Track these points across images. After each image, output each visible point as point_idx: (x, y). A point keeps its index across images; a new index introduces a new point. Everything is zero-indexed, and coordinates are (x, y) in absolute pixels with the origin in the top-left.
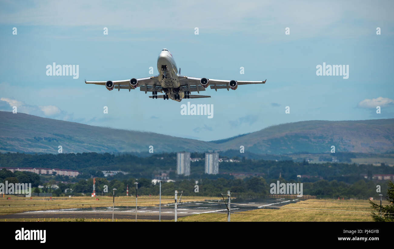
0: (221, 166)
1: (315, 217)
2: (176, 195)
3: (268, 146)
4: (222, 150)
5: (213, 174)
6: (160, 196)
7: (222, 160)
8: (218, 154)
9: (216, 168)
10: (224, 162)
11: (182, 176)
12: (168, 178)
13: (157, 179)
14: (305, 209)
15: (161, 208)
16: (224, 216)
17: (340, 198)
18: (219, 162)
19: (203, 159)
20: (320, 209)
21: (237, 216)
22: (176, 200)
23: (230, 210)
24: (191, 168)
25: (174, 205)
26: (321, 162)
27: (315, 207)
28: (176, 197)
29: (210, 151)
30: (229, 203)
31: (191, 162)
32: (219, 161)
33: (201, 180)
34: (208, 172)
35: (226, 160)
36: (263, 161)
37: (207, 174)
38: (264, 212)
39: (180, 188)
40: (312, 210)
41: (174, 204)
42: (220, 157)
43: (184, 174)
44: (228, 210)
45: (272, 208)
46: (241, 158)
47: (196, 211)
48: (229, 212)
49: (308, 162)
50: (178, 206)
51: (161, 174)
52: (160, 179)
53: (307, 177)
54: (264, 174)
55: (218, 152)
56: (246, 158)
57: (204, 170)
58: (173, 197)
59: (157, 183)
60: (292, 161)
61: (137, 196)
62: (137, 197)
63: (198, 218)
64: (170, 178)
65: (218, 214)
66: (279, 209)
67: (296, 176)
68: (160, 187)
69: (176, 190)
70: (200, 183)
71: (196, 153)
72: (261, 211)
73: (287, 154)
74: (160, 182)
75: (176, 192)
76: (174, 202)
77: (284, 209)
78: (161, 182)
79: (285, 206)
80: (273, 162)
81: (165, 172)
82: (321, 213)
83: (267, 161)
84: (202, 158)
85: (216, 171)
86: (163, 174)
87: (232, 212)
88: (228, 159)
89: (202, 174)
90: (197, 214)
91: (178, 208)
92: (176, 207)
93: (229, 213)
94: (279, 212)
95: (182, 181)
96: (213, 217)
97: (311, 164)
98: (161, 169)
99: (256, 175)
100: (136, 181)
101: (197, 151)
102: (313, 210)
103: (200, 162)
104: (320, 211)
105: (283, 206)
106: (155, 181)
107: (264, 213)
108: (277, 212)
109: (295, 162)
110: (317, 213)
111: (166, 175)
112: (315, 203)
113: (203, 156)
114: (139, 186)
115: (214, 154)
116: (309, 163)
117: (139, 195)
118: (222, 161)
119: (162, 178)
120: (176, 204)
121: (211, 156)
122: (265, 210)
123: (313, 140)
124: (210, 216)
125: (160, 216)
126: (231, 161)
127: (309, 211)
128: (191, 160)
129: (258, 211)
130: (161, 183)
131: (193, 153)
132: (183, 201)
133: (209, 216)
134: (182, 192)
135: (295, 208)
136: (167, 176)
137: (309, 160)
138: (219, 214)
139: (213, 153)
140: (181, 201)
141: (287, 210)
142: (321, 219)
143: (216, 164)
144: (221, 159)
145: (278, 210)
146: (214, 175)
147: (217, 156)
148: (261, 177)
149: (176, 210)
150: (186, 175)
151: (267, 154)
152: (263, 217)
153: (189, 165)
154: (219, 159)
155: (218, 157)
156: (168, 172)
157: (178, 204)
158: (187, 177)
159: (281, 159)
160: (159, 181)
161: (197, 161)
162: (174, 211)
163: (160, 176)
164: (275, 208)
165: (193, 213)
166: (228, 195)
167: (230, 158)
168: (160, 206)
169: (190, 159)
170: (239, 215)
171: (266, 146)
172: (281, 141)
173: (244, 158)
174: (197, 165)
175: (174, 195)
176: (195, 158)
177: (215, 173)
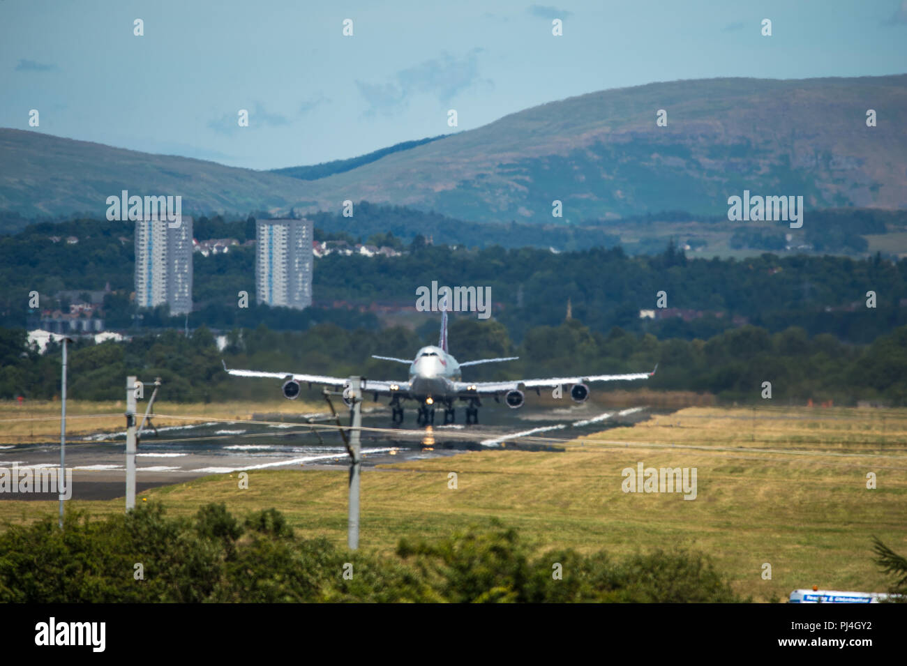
0: (325, 273)
1: (710, 481)
2: (132, 396)
3: (521, 188)
4: (325, 210)
5: (290, 306)
7: (328, 247)
8: (311, 223)
9: (303, 282)
10: (334, 254)
11: (156, 317)
12: (98, 324)
13: (52, 326)
14: (670, 450)
15: (67, 452)
16: (335, 480)
17: (817, 401)
18: (315, 258)
19: (245, 245)
20: (734, 445)
21: (390, 480)
22: (130, 418)
23: (357, 457)
24: (196, 285)
25: (124, 438)
26: (741, 255)
27: (710, 441)
28: (131, 406)
29: (274, 211)
30: (357, 425)
32: (315, 252)
33: (241, 335)
34: (271, 296)
35: (344, 247)
36: (498, 251)
37: (264, 305)
38: (500, 464)
39: (148, 369)
41: (121, 434)
42: (318, 237)
43: (166, 307)
44: (352, 454)
45: (535, 448)
46: (407, 241)
47: (215, 460)
48: (354, 463)
49: (683, 253)
50: (138, 440)
51: (66, 310)
52: (65, 328)
53: (680, 315)
55: (309, 217)
56: (427, 241)
57: (251, 288)
58: (118, 404)
59: (52, 347)
60: (618, 252)
63: (225, 491)
64: (108, 327)
65: (307, 472)
66: (563, 450)
67: (638, 313)
68: (65, 361)
69: (132, 375)
70: (237, 345)
71: (219, 218)
72: (488, 460)
73: (598, 223)
74: (62, 341)
75: (134, 383)
76: (124, 423)
77: (585, 451)
78: (69, 341)
79: (590, 436)
80: (544, 256)
81: (85, 299)
82: (737, 464)
83: (515, 253)
84: (241, 242)
85: (303, 297)
86: (76, 307)
87: (368, 462)
88: (352, 244)
90: (220, 475)
91: (140, 448)
92: (131, 445)
93: (357, 467)
94: (564, 463)
95: (159, 335)
96: (286, 485)
97: (696, 261)
98: (69, 286)
101: (220, 211)
102: (704, 453)
103: (235, 254)
104: (736, 456)
105: (581, 440)
106: (40, 338)
107: (502, 469)
108: (554, 463)
109: (631, 257)
110: (722, 465)
111: (87, 308)
112: (711, 424)
113: (248, 230)
115: (294, 222)
116: (690, 256)
118: (327, 252)
119: (73, 325)
120: (131, 435)
121: (279, 230)
122: (505, 456)
123: (706, 162)
124: (276, 479)
126: (364, 251)
127: (686, 455)
128: (198, 248)
129: (478, 460)
130: (68, 347)
131: (203, 220)
132: (159, 419)
133: (273, 480)
134: (157, 383)
135: (630, 443)
136: (95, 315)
137: (689, 243)
138: (313, 475)
139: (291, 218)
140: (154, 422)
141: (597, 455)
142: (735, 490)
143: (301, 267)
144: (324, 245)
145: (562, 454)
146: (294, 311)
147: (305, 231)
149: (130, 459)
150: (174, 313)
151: (514, 224)
152: (498, 484)
153: (187, 268)
154: (314, 247)
155: (312, 237)
156: (98, 296)
157: (141, 432)
158: (179, 321)
159: (572, 246)
160: (58, 338)
161: (221, 256)
162: (124, 463)
163: (65, 317)
164: (546, 449)
165: (204, 470)
166: (352, 393)
167: (361, 242)
168: (63, 441)
169: (194, 242)
170: (398, 475)
171: (513, 190)
172: (576, 168)
173: (419, 239)
174: (221, 271)
175: (123, 398)
176: (211, 241)
177: (299, 301)
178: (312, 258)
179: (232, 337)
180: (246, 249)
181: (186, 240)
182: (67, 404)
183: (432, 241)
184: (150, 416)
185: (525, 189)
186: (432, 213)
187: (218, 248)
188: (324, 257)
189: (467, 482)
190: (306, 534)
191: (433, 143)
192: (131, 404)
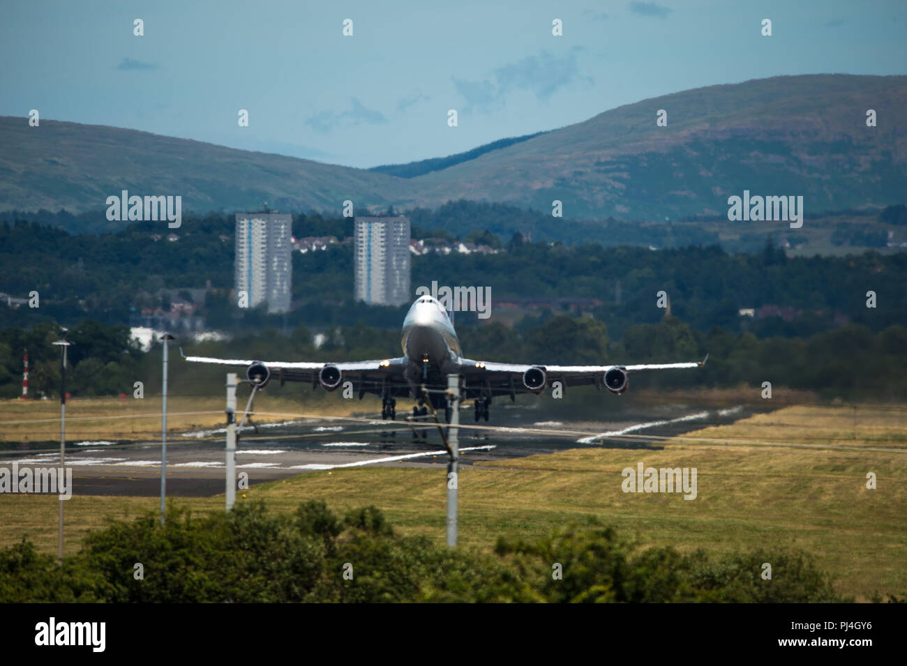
0: (422, 270)
1: (810, 479)
2: (231, 392)
3: (617, 185)
4: (422, 206)
5: (388, 304)
6: (165, 398)
7: (426, 244)
8: (408, 223)
9: (400, 279)
10: (432, 254)
12: (199, 323)
13: (154, 325)
14: (770, 448)
15: (169, 449)
16: (434, 477)
18: (413, 255)
19: (343, 243)
20: (834, 445)
21: (488, 477)
22: (230, 415)
23: (455, 455)
24: (295, 282)
25: (224, 434)
26: (841, 252)
27: (809, 439)
28: (231, 403)
29: (372, 208)
30: (455, 423)
31: (296, 255)
32: (412, 249)
33: (338, 332)
34: (369, 294)
35: (442, 245)
36: (597, 249)
37: (362, 303)
38: (599, 462)
40: (799, 451)
41: (222, 431)
42: (415, 235)
43: (264, 305)
44: (450, 452)
45: (634, 446)
46: (505, 239)
47: (312, 457)
48: (452, 460)
49: (782, 252)
50: (238, 437)
51: (167, 307)
52: (167, 326)
53: (779, 313)
54: (598, 303)
55: (407, 213)
56: (525, 239)
57: (350, 284)
59: (156, 345)
60: (717, 250)
61: (67, 395)
62: (63, 402)
63: (324, 488)
64: (210, 326)
65: (405, 469)
66: (662, 448)
67: (737, 311)
68: (165, 358)
70: (335, 343)
71: (319, 216)
72: (587, 457)
73: (696, 219)
74: (162, 338)
75: (233, 381)
76: (224, 420)
77: (682, 449)
78: (170, 337)
79: (689, 434)
80: (641, 254)
81: (186, 297)
82: (838, 463)
83: (613, 251)
84: (340, 239)
85: (400, 293)
87: (467, 459)
88: (452, 242)
89: (341, 304)
90: (320, 472)
91: (239, 444)
92: (231, 442)
93: (455, 465)
94: (664, 461)
95: (257, 334)
96: (386, 482)
97: (796, 259)
98: (169, 283)
99: (566, 306)
100: (62, 336)
101: (319, 210)
102: (804, 452)
103: (334, 252)
104: (838, 454)
105: (681, 438)
106: (143, 336)
107: (602, 467)
108: (654, 461)
109: (731, 254)
110: (822, 463)
111: (188, 307)
112: (813, 422)
113: (348, 227)
114: (76, 354)
115: (392, 220)
116: (790, 254)
117: (75, 394)
118: (425, 251)
119: (173, 323)
120: (231, 431)
121: (378, 227)
122: (603, 454)
123: (805, 157)
124: (376, 476)
125: (163, 482)
126: (463, 249)
127: (786, 453)
128: (297, 247)
129: (577, 458)
131: (302, 217)
132: (258, 416)
133: (371, 477)
134: (256, 380)
135: (729, 441)
136: (197, 314)
137: (790, 240)
138: (412, 472)
140: (254, 419)
141: (696, 453)
142: (838, 488)
143: (399, 266)
144: (421, 243)
145: (661, 451)
146: (392, 307)
147: (403, 228)
148: (588, 317)
149: (230, 456)
150: (273, 310)
151: (611, 220)
152: (597, 482)
153: (287, 267)
154: (412, 244)
155: (408, 234)
156: (198, 294)
157: (241, 429)
158: (278, 319)
159: (671, 242)
160: (159, 335)
161: (319, 251)
162: (223, 460)
163: (167, 315)
164: (643, 446)
166: (450, 391)
167: (459, 239)
168: (164, 438)
169: (293, 240)
170: (496, 473)
171: (610, 187)
172: (674, 165)
173: (517, 237)
174: (319, 269)
175: (223, 394)
176: (311, 238)
177: (398, 298)
178: (409, 257)
179: (330, 335)
180: (344, 246)
181: (285, 238)
182: (167, 401)
183: (529, 238)
184: (250, 413)
185: (623, 186)
186: (531, 210)
187: (316, 245)
188: (423, 256)
189: (566, 480)
190: (405, 532)
191: (530, 141)
192: (231, 400)
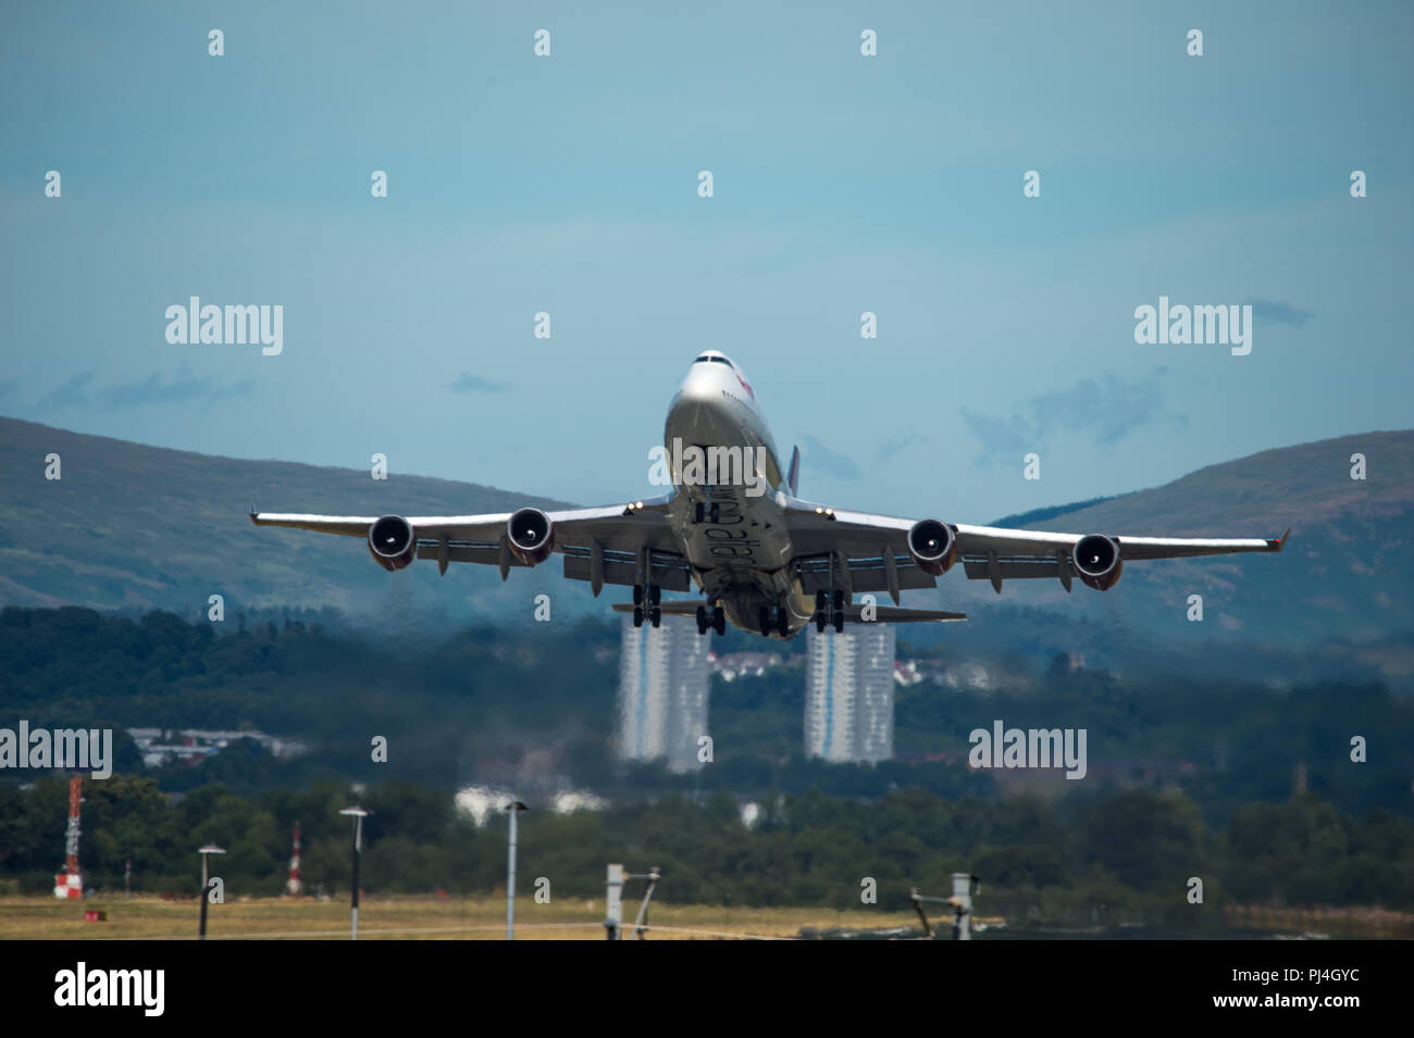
0: (912, 707)
2: (614, 894)
3: (1223, 585)
5: (858, 760)
6: (511, 902)
7: (919, 669)
8: (892, 632)
9: (879, 722)
10: (927, 682)
11: (649, 773)
12: (562, 780)
13: (493, 785)
18: (898, 685)
19: (789, 664)
24: (713, 723)
28: (613, 910)
31: (716, 679)
32: (898, 676)
33: (781, 801)
34: (827, 746)
35: (943, 670)
37: (819, 761)
39: (638, 850)
42: (902, 654)
43: (664, 760)
46: (1041, 664)
52: (513, 787)
54: (1188, 768)
56: (1074, 665)
57: (798, 733)
58: (594, 905)
60: (1378, 689)
61: (361, 891)
62: (355, 904)
64: (578, 785)
68: (513, 838)
69: (614, 862)
70: (775, 821)
74: (508, 808)
75: (616, 873)
78: (521, 807)
80: (1257, 693)
81: (543, 742)
84: (785, 657)
85: (878, 743)
86: (530, 756)
89: (783, 761)
95: (653, 802)
98: (521, 720)
99: (1138, 773)
100: (353, 800)
103: (774, 678)
106: (474, 803)
111: (548, 757)
113: (795, 640)
114: (374, 829)
115: (867, 630)
117: (370, 890)
118: (918, 678)
119: (525, 779)
121: (844, 641)
128: (717, 667)
130: (518, 816)
132: (656, 931)
134: (654, 875)
143: (877, 699)
144: (912, 667)
146: (865, 764)
147: (883, 644)
148: (1172, 792)
150: (677, 766)
153: (701, 698)
154: (897, 667)
155: (893, 650)
156: (562, 739)
158: (687, 781)
159: (1306, 675)
160: (501, 802)
161: (751, 680)
163: (515, 769)
166: (956, 900)
169: (711, 658)
171: (1210, 587)
172: (1312, 554)
173: (1061, 660)
174: (752, 704)
175: (600, 893)
176: (739, 655)
177: (873, 752)
178: (892, 687)
179: (767, 807)
180: (792, 670)
181: (701, 655)
182: (515, 904)
183: (1083, 663)
184: (643, 927)
185: (1232, 587)
186: (1084, 620)
187: (747, 668)
188: (914, 686)
191: (1085, 511)
192: (614, 907)
